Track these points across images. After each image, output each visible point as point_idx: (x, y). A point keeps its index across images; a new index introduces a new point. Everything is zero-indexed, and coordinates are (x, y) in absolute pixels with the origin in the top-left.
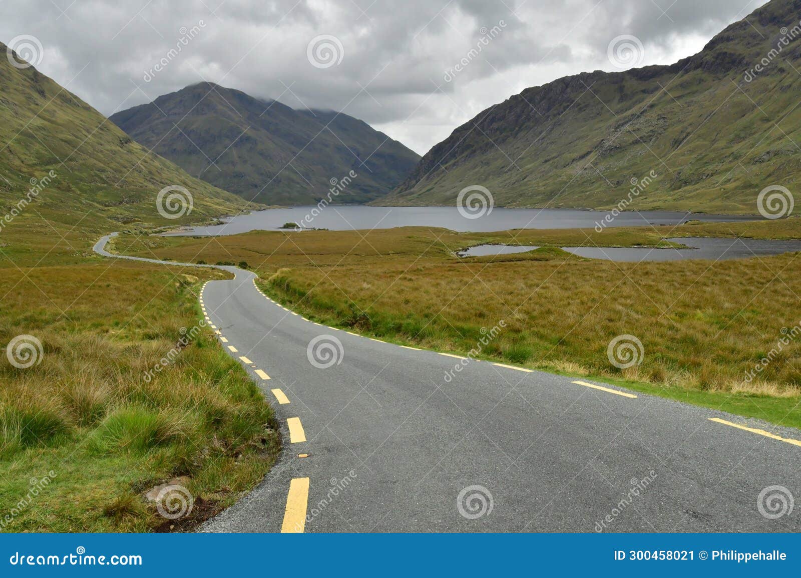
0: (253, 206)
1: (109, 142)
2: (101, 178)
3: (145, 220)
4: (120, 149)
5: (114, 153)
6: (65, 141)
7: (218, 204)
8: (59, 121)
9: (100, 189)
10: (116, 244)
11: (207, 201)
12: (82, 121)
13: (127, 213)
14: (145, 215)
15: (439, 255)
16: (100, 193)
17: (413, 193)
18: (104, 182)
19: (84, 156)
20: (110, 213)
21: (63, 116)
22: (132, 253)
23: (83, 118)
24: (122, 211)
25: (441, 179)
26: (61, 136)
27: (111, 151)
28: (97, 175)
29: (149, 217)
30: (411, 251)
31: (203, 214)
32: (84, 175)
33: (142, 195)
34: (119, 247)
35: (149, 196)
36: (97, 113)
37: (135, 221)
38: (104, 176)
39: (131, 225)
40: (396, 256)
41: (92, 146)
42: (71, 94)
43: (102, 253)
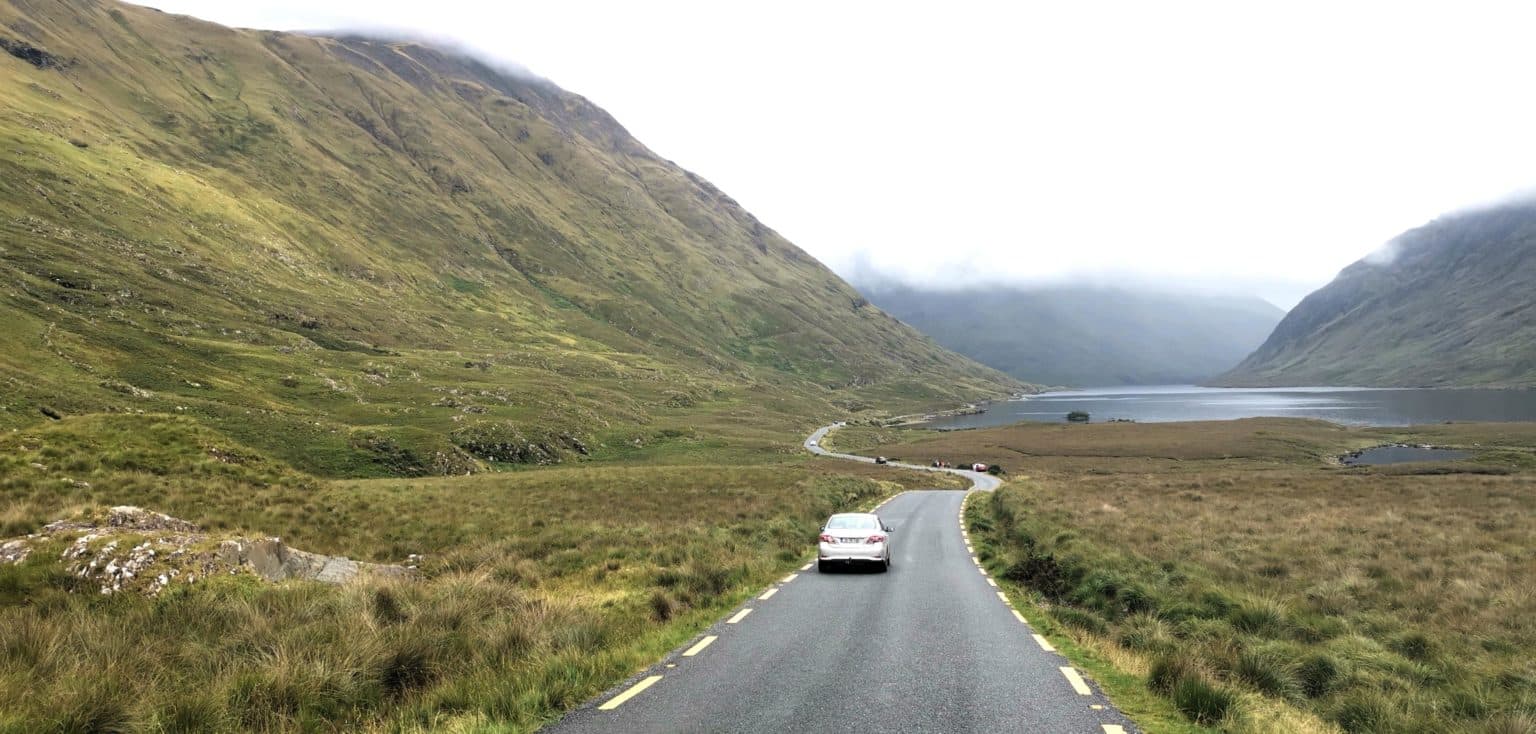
0: (1028, 387)
1: (840, 306)
2: (826, 352)
3: (879, 406)
4: (853, 314)
5: (844, 319)
6: (788, 307)
7: (978, 385)
8: (782, 283)
9: (825, 366)
10: (835, 437)
11: (962, 381)
12: (807, 280)
13: (856, 397)
14: (879, 401)
15: (1309, 461)
16: (826, 371)
17: (1273, 367)
18: (832, 358)
19: (808, 325)
20: (835, 398)
21: (785, 275)
22: (852, 451)
23: (810, 277)
24: (852, 396)
25: (1320, 345)
26: (782, 301)
27: (842, 317)
28: (821, 349)
29: (885, 402)
30: (1261, 455)
31: (957, 398)
32: (807, 349)
33: (878, 373)
34: (837, 442)
35: (886, 375)
36: (826, 270)
37: (866, 408)
38: (830, 350)
39: (860, 414)
40: (1233, 461)
41: (819, 312)
42: (796, 248)
43: (817, 450)
